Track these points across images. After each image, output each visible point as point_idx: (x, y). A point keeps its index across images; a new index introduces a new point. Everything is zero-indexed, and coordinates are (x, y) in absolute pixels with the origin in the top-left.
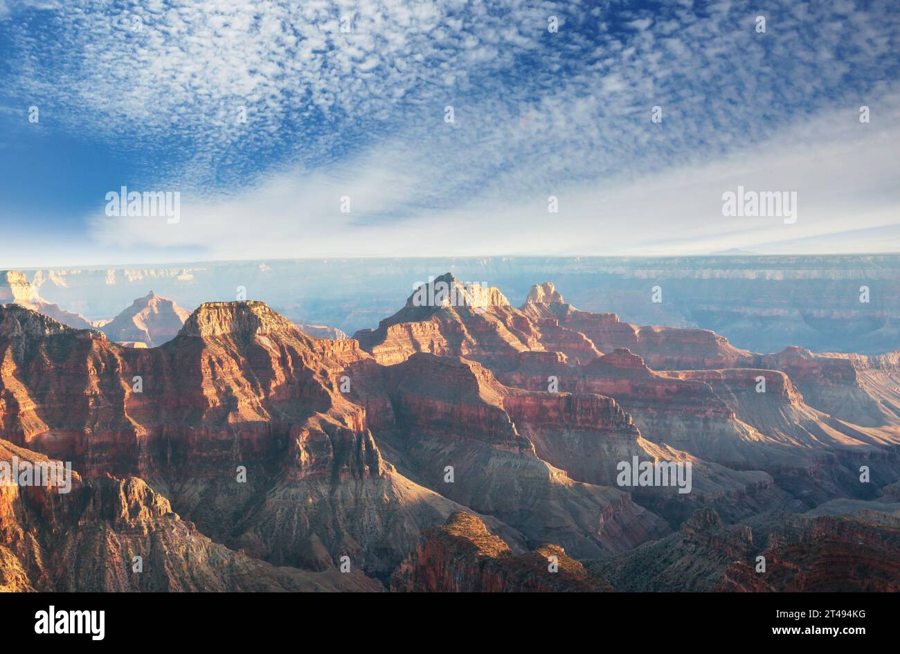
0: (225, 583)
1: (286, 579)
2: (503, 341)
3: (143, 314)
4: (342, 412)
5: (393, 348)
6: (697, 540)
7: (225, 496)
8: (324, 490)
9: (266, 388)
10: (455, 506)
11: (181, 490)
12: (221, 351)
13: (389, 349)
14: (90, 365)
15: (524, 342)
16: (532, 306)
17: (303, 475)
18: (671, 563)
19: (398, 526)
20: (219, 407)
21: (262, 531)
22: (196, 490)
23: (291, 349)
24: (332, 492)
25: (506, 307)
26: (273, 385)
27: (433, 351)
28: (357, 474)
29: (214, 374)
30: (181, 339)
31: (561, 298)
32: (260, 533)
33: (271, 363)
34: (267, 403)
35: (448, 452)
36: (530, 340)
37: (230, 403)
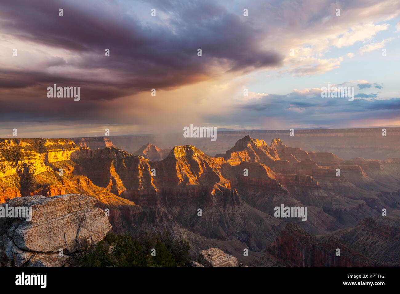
0: (194, 246)
1: (215, 244)
2: (268, 157)
3: (146, 150)
4: (223, 182)
5: (233, 160)
6: (367, 229)
7: (187, 212)
8: (221, 210)
9: (197, 174)
10: (267, 215)
11: (171, 210)
12: (182, 162)
13: (232, 160)
14: (139, 168)
15: (274, 157)
16: (273, 145)
17: (214, 205)
18: (359, 238)
19: (249, 222)
20: (183, 181)
21: (201, 225)
22: (176, 210)
23: (205, 161)
24: (224, 211)
25: (266, 146)
26: (200, 173)
27: (246, 161)
28: (232, 204)
29: (180, 170)
30: (168, 158)
31: (282, 143)
32: (201, 226)
33: (198, 166)
34: (199, 180)
35: (258, 195)
36: (276, 157)
37: (186, 180)
